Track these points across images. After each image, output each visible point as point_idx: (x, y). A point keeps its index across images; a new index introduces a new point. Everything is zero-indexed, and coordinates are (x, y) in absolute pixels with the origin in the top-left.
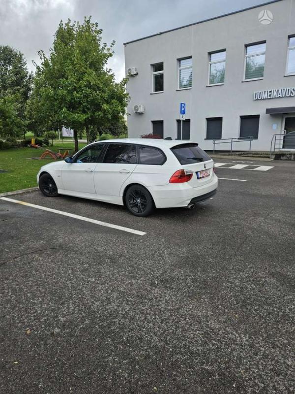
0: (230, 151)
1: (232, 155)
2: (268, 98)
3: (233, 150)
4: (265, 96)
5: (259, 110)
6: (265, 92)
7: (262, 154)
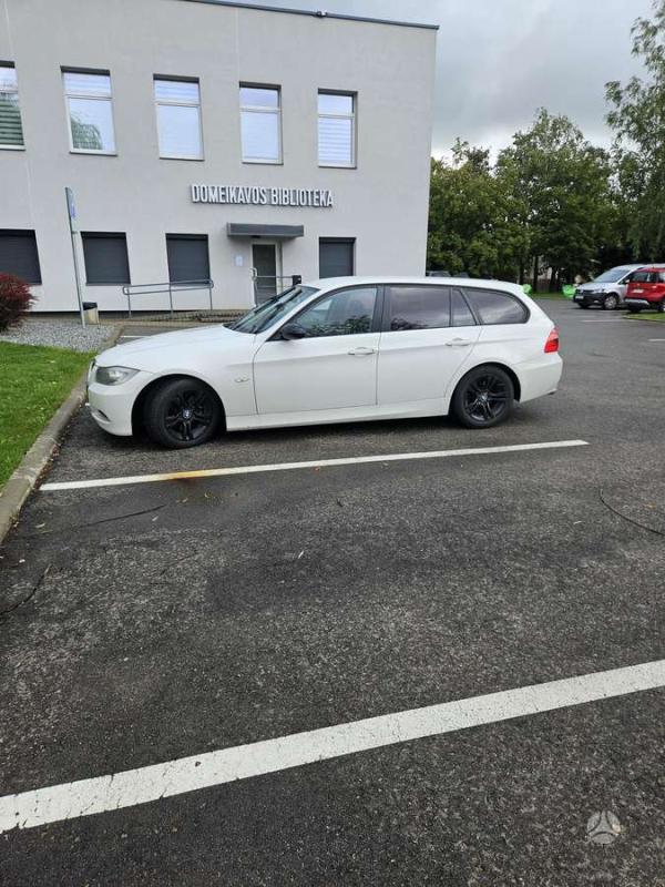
0: (169, 312)
1: (175, 320)
2: (221, 201)
3: (175, 309)
4: (213, 197)
5: (211, 224)
6: (213, 188)
7: (225, 316)
